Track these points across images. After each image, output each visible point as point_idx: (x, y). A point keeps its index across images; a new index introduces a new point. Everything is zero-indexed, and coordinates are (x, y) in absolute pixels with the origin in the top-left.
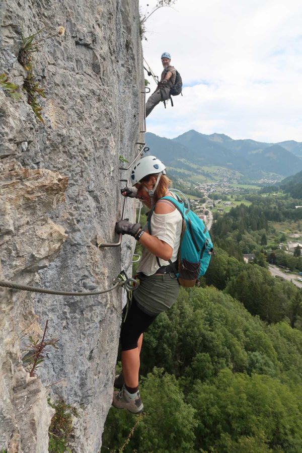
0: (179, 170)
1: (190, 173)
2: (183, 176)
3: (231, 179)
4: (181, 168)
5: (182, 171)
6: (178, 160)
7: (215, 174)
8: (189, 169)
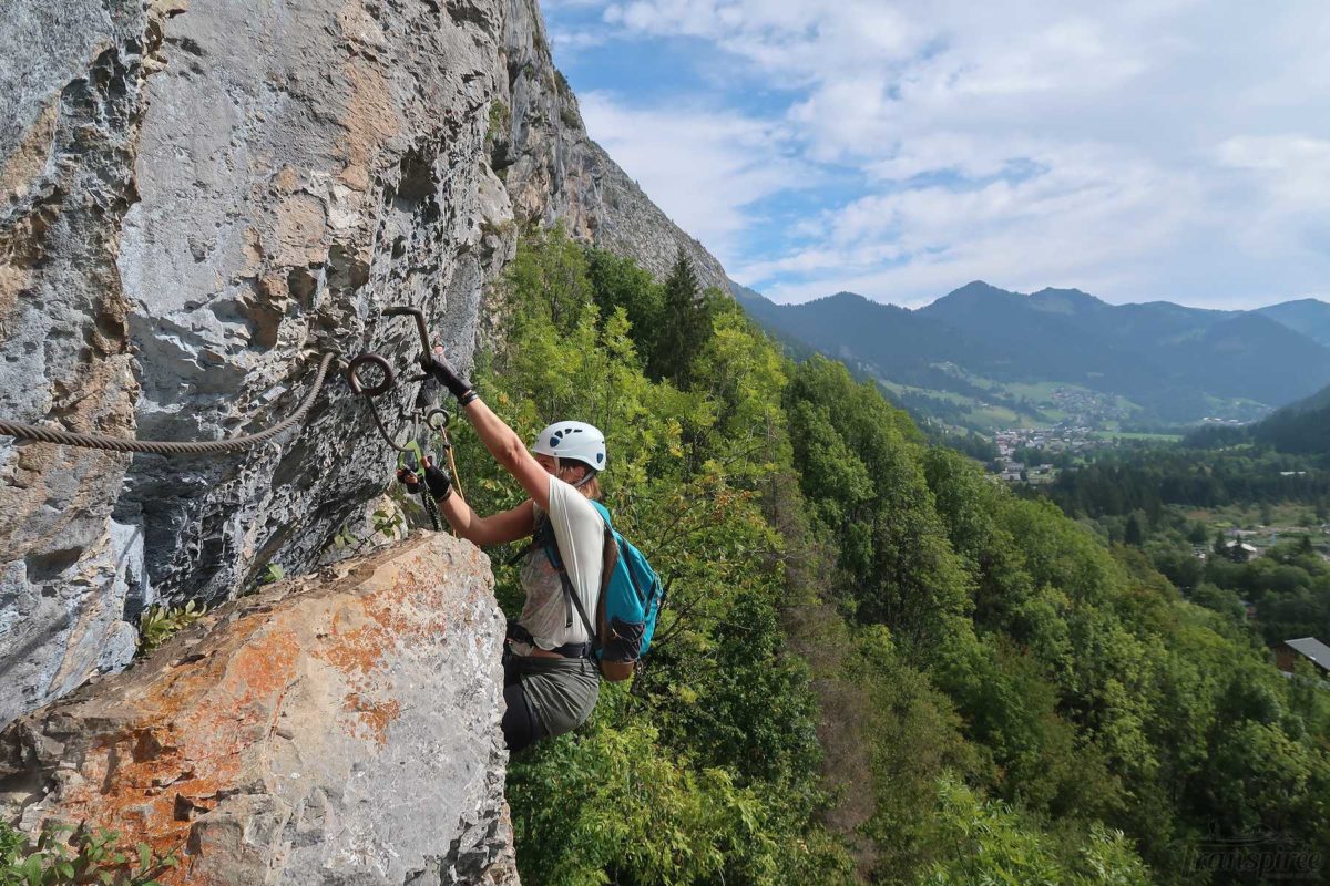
0: (934, 395)
1: (968, 401)
2: (943, 409)
3: (1098, 418)
4: (940, 390)
5: (943, 395)
6: (932, 365)
7: (1050, 406)
8: (965, 389)
